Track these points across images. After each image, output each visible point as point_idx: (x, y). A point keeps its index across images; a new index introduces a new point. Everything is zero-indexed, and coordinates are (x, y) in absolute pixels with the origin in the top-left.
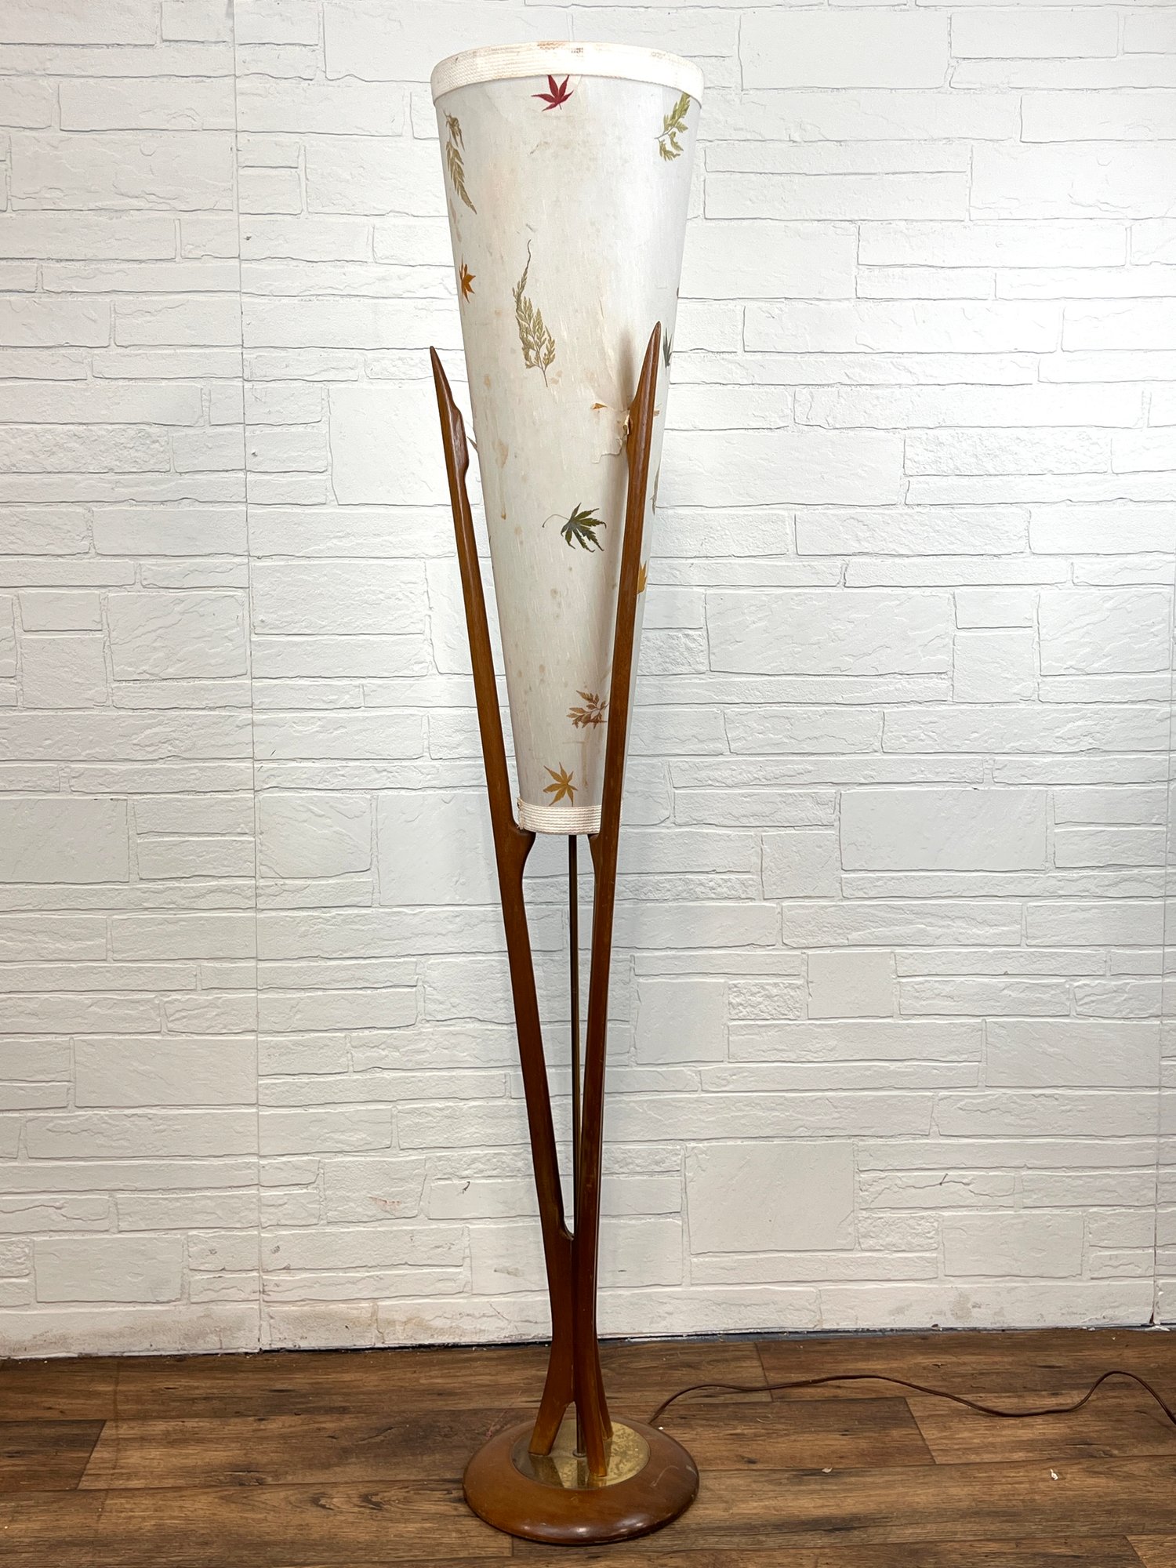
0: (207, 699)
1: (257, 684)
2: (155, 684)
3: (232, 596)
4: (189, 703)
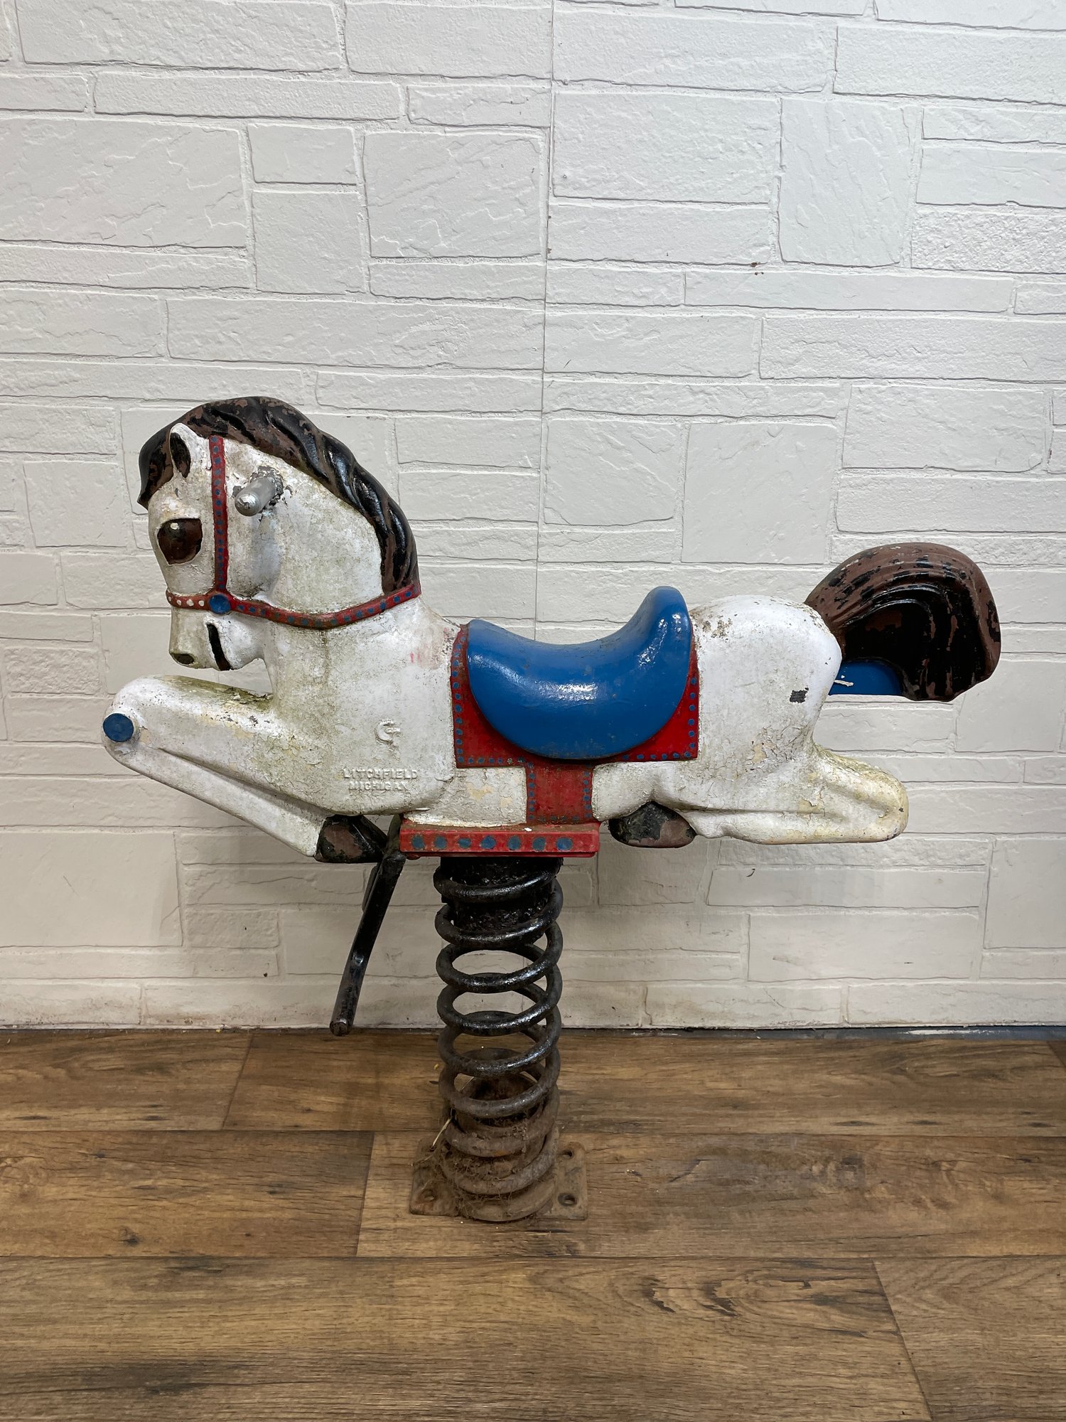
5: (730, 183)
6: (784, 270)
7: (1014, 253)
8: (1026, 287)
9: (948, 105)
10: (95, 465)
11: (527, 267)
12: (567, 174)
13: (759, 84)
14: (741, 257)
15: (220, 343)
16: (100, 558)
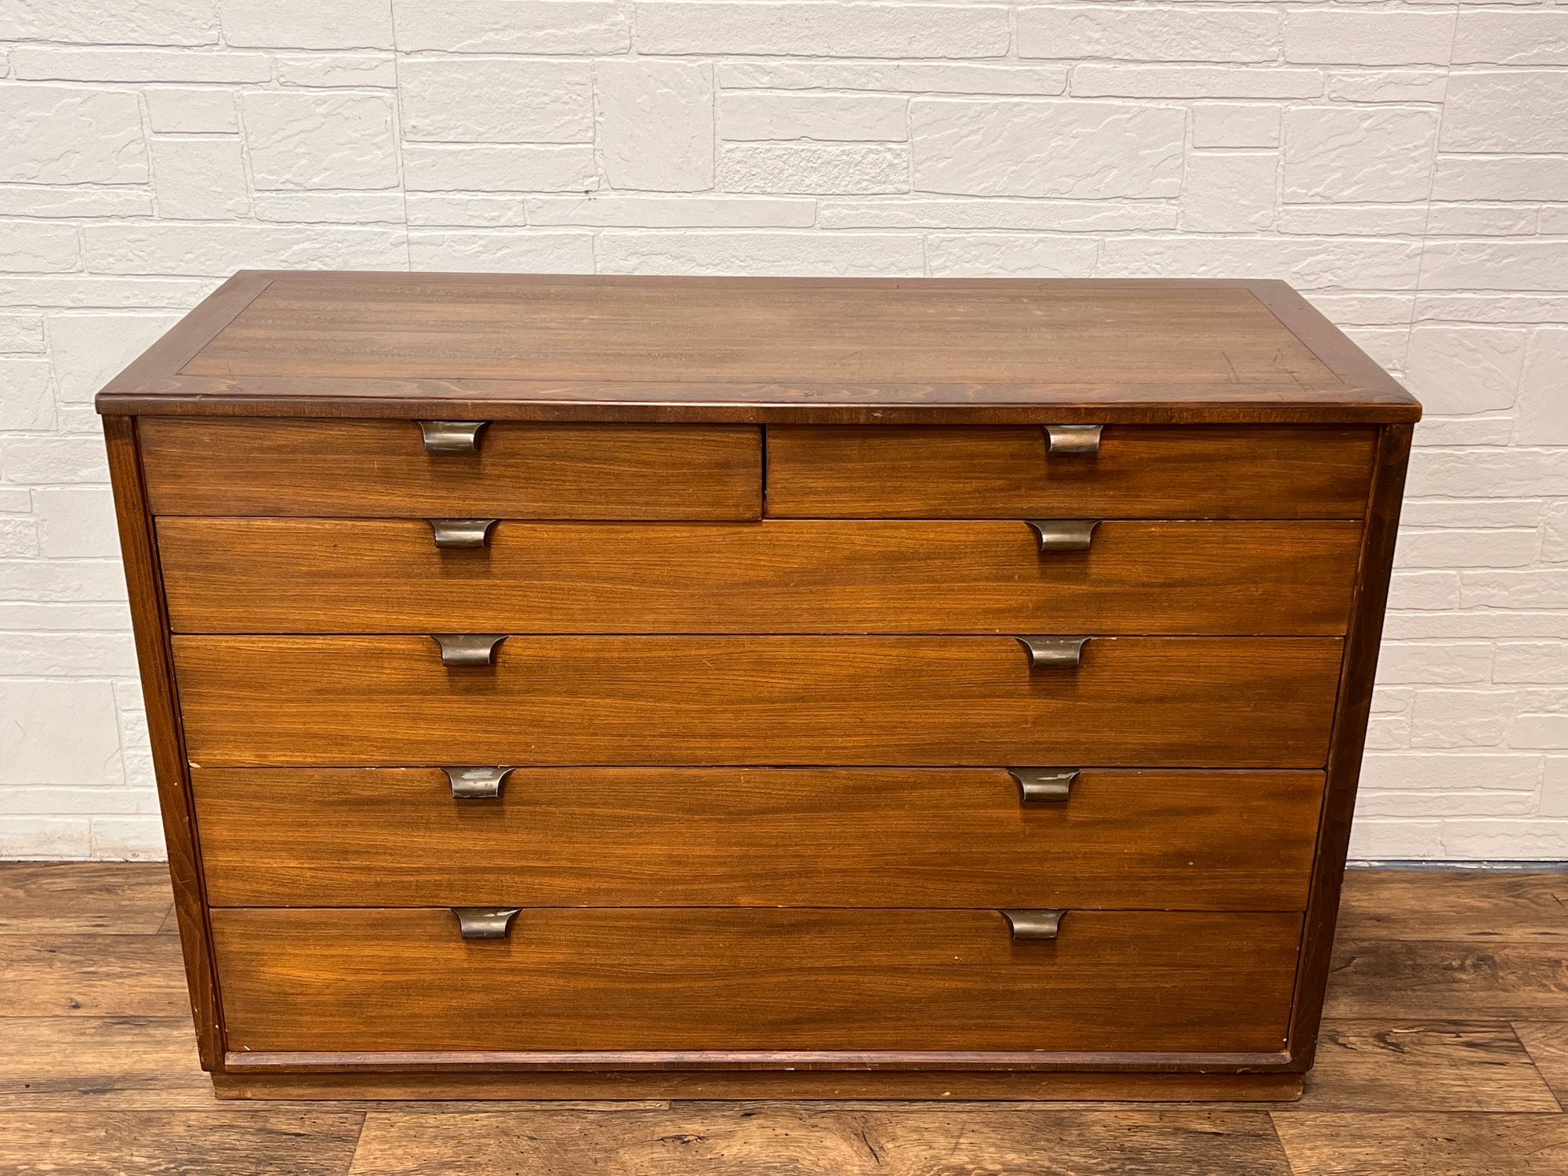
0: (357, 213)
1: (413, 198)
2: (300, 195)
3: (379, 98)
4: (338, 217)
5: (556, 127)
6: (614, 195)
7: (814, 178)
8: (827, 206)
9: (741, 60)
10: (28, 362)
11: (388, 197)
12: (415, 124)
13: (572, 49)
14: (573, 186)
15: (132, 260)
16: (35, 440)
